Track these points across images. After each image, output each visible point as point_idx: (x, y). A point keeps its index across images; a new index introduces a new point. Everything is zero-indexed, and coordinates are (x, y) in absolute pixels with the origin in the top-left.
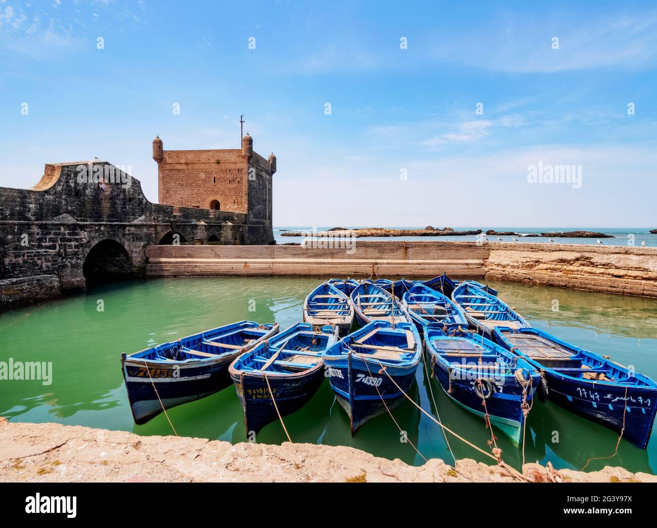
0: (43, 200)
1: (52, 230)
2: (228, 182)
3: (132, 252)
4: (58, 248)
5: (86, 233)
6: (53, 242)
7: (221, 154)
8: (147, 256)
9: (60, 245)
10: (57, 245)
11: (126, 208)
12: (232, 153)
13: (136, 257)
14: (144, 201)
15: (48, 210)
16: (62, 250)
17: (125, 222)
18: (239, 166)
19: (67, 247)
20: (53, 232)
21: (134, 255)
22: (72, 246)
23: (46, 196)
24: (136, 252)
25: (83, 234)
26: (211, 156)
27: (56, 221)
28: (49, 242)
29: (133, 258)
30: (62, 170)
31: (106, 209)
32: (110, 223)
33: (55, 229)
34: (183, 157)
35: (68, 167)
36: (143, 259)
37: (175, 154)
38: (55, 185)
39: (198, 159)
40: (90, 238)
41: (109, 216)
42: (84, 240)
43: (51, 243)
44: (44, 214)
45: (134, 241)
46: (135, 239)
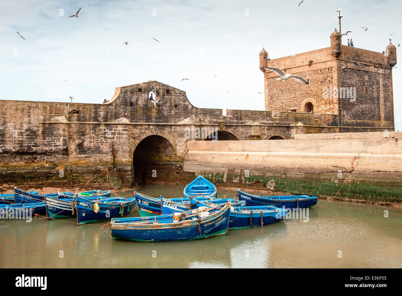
0: (108, 109)
1: (113, 127)
2: (320, 83)
3: (176, 145)
4: (115, 138)
5: (137, 130)
6: (113, 135)
7: (312, 56)
8: (188, 149)
9: (117, 137)
10: (115, 137)
11: (171, 112)
12: (322, 53)
13: (180, 150)
14: (190, 107)
15: (111, 115)
16: (118, 140)
17: (171, 122)
18: (329, 65)
19: (121, 138)
20: (113, 129)
21: (178, 148)
22: (124, 138)
23: (111, 107)
24: (179, 146)
25: (135, 131)
26: (304, 59)
27: (116, 122)
28: (111, 135)
29: (177, 150)
30: (121, 90)
31: (154, 114)
32: (157, 123)
33: (115, 127)
34: (282, 63)
35: (125, 87)
36: (185, 151)
37: (276, 62)
38: (116, 100)
39: (293, 64)
40: (141, 134)
41: (157, 118)
42: (136, 134)
43: (112, 136)
44: (109, 118)
45: (178, 137)
46: (179, 136)
